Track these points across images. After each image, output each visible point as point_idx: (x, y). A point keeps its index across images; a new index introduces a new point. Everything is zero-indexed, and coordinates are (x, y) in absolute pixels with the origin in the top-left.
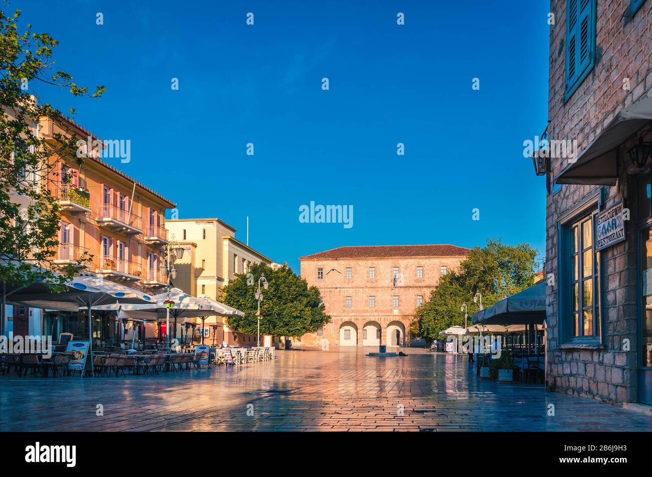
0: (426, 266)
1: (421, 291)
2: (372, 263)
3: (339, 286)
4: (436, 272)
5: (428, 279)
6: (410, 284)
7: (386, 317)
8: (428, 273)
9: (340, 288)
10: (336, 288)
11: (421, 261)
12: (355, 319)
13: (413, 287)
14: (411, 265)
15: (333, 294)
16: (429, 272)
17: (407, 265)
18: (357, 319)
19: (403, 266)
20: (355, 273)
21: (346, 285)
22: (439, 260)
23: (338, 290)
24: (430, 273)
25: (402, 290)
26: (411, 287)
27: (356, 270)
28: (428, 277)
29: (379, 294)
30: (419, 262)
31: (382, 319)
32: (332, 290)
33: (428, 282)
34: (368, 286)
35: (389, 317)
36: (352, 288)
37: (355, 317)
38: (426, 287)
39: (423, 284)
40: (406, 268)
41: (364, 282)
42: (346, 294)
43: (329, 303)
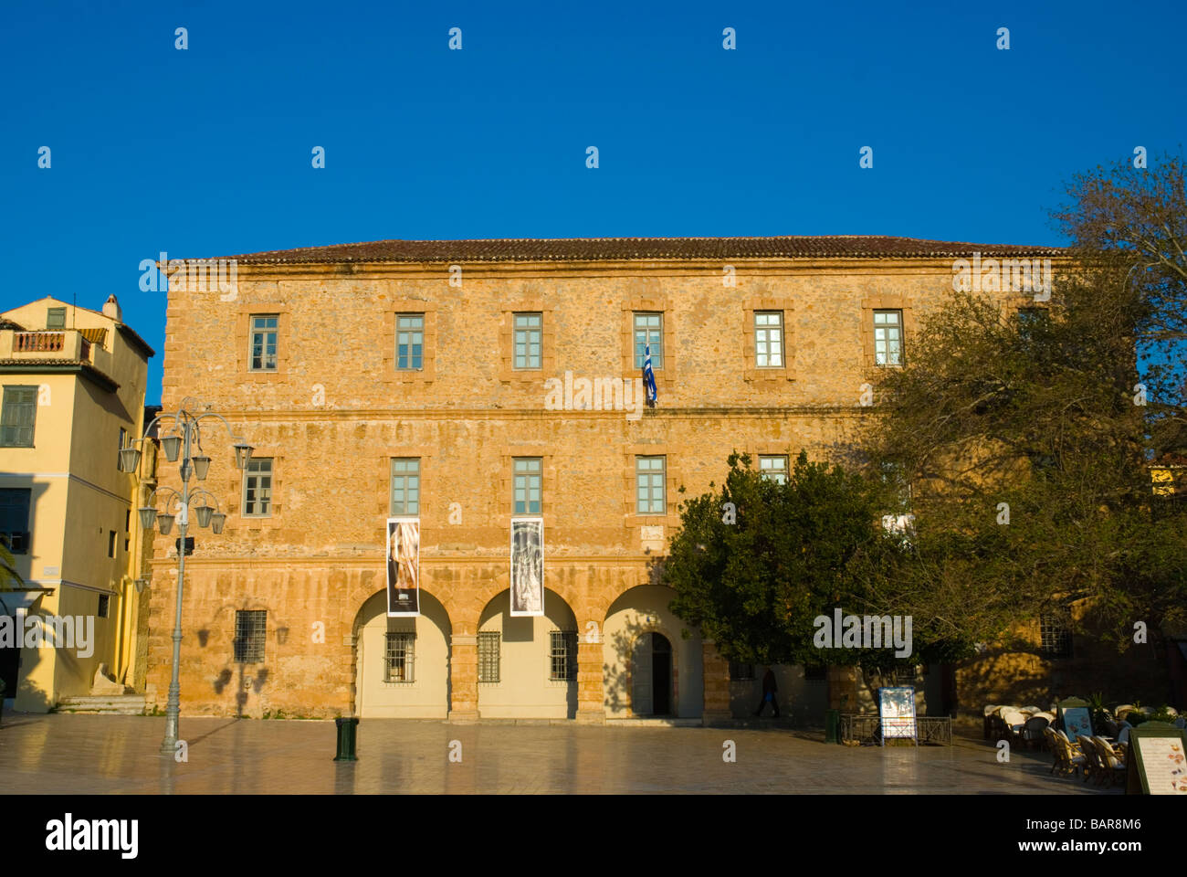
0: (798, 306)
1: (777, 433)
2: (529, 293)
3: (356, 404)
4: (848, 335)
5: (812, 369)
6: (723, 398)
7: (601, 568)
8: (811, 344)
9: (361, 413)
10: (344, 415)
11: (772, 281)
12: (436, 575)
13: (739, 412)
14: (726, 303)
15: (327, 442)
16: (814, 336)
17: (705, 300)
18: (448, 576)
19: (685, 307)
20: (442, 342)
21: (392, 402)
22: (862, 280)
23: (354, 422)
24: (820, 342)
25: (682, 425)
26: (725, 412)
27: (445, 322)
28: (809, 361)
29: (567, 446)
30: (761, 290)
31: (582, 579)
32: (317, 422)
33: (811, 388)
34: (509, 404)
35: (615, 568)
36: (428, 413)
37: (440, 567)
38: (804, 410)
39: (785, 398)
40: (700, 314)
41: (483, 382)
42: (395, 446)
43: (303, 490)
